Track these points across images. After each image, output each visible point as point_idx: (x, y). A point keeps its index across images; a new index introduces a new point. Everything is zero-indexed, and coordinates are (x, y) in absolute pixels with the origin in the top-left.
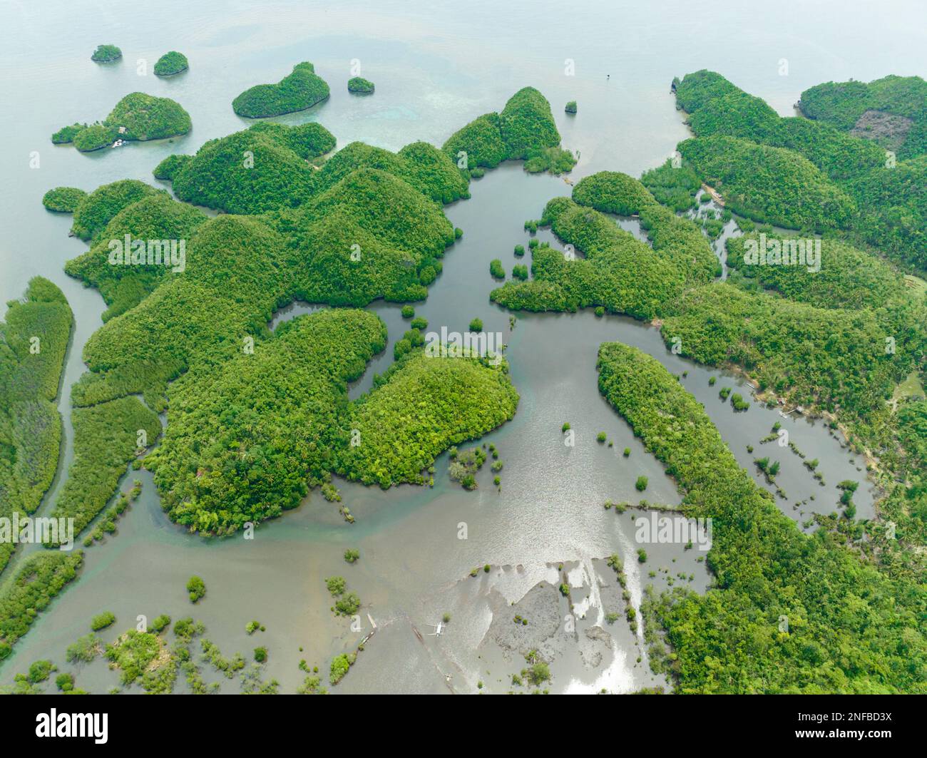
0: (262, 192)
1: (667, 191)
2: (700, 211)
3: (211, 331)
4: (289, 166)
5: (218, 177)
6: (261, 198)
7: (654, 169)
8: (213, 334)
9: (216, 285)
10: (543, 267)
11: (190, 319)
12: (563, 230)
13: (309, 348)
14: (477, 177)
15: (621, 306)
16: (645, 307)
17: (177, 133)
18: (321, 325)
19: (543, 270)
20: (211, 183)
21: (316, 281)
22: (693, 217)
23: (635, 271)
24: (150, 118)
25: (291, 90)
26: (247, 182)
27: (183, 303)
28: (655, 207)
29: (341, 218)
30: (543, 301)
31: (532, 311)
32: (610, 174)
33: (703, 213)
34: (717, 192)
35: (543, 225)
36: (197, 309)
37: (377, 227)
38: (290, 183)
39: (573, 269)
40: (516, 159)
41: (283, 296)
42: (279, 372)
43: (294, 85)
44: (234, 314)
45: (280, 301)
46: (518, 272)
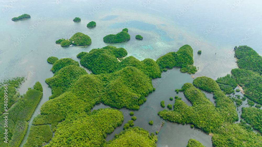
0: (102, 67)
1: (225, 86)
2: (235, 95)
3: (74, 109)
4: (111, 61)
5: (92, 61)
6: (101, 69)
7: (222, 77)
8: (74, 110)
9: (79, 96)
10: (177, 106)
11: (69, 104)
12: (187, 94)
13: (98, 122)
14: (165, 71)
15: (200, 126)
16: (208, 128)
17: (87, 45)
18: (104, 114)
19: (177, 107)
20: (89, 62)
21: (108, 98)
22: (232, 97)
23: (206, 115)
24: (80, 40)
25: (119, 37)
26: (98, 64)
27: (69, 99)
28: (219, 91)
29: (119, 81)
30: (174, 119)
31: (170, 121)
32: (206, 78)
33: (236, 96)
34: (242, 89)
35: (181, 91)
36: (72, 102)
37: (129, 85)
38: (110, 66)
39: (186, 110)
40: (178, 67)
41: (98, 101)
42: (87, 129)
43: (120, 35)
44: (82, 105)
45: (97, 103)
46: (169, 106)
